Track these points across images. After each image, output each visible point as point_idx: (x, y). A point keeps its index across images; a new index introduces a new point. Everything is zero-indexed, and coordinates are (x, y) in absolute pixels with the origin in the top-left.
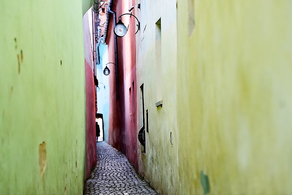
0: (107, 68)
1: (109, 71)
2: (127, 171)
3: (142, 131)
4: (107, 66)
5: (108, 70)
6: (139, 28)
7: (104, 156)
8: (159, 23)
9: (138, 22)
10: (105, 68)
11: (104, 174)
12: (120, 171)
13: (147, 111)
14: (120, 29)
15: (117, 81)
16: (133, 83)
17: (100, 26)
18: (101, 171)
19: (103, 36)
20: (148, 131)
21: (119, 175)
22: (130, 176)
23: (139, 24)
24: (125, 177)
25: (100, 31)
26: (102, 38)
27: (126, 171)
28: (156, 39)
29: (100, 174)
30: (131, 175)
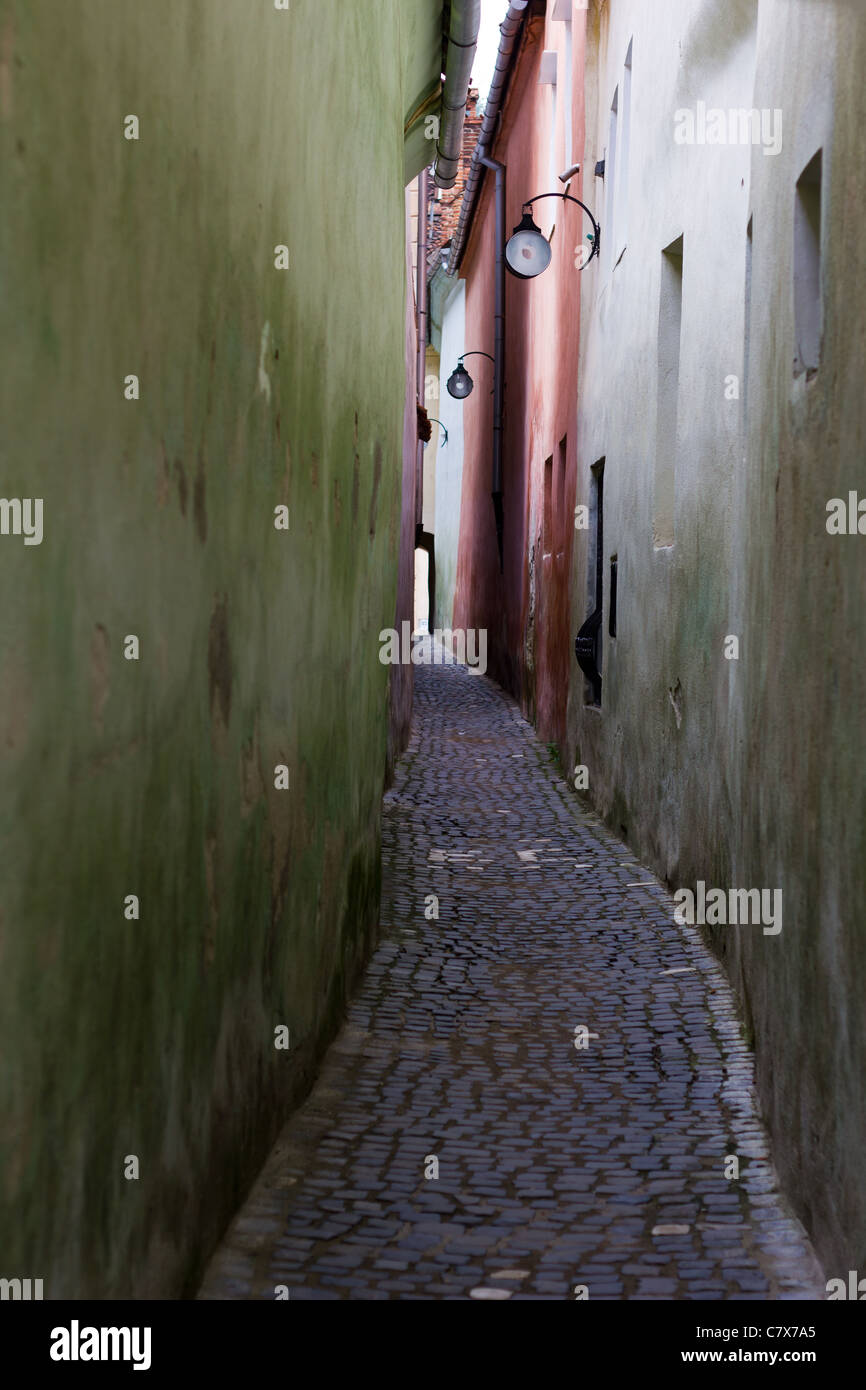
0: (461, 371)
1: (469, 382)
2: (525, 766)
3: (592, 628)
4: (461, 366)
5: (464, 377)
6: (594, 249)
7: (436, 701)
8: (674, 254)
9: (595, 226)
10: (455, 373)
11: (443, 774)
12: (500, 764)
13: (614, 558)
14: (528, 248)
15: (498, 420)
16: (563, 445)
17: (437, 201)
18: (431, 759)
19: (448, 245)
20: (612, 633)
21: (496, 780)
22: (538, 784)
23: (597, 232)
24: (518, 789)
25: (436, 219)
26: (446, 251)
27: (521, 764)
28: (663, 306)
29: (428, 775)
30: (540, 781)
